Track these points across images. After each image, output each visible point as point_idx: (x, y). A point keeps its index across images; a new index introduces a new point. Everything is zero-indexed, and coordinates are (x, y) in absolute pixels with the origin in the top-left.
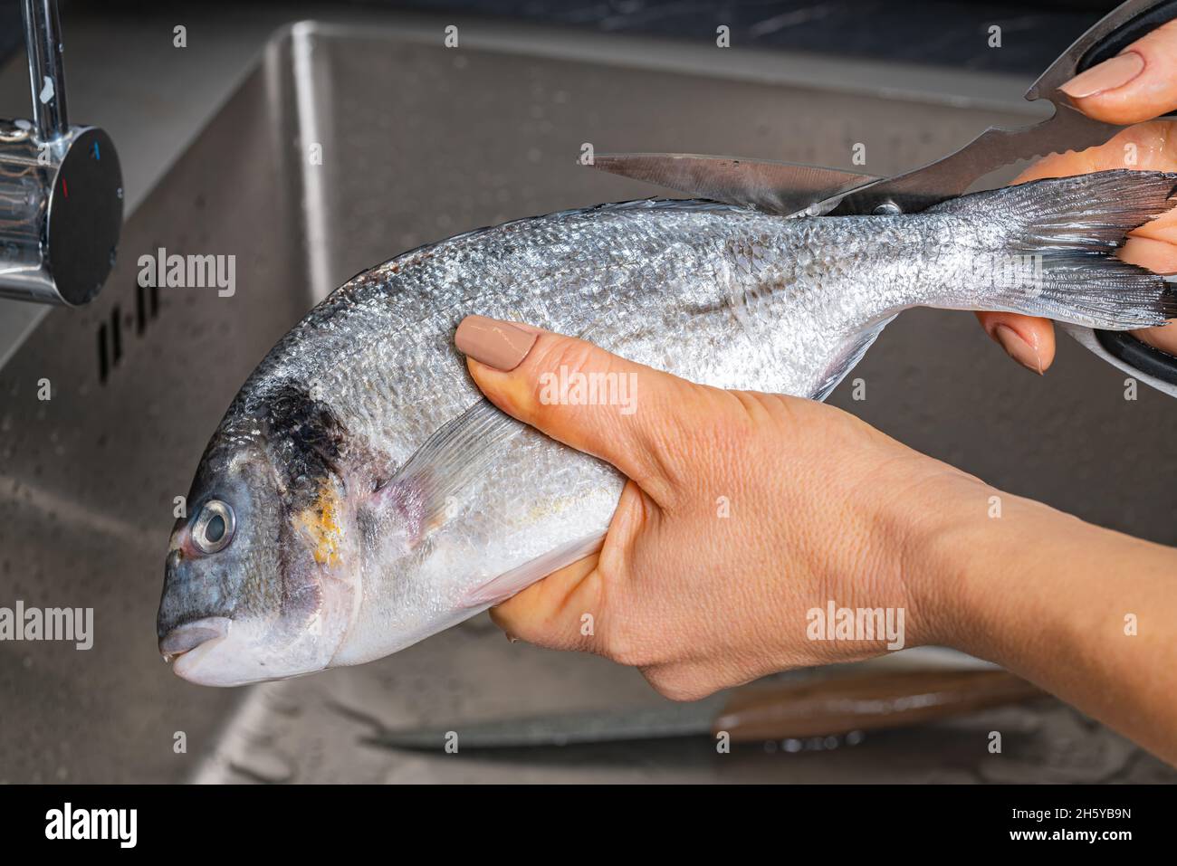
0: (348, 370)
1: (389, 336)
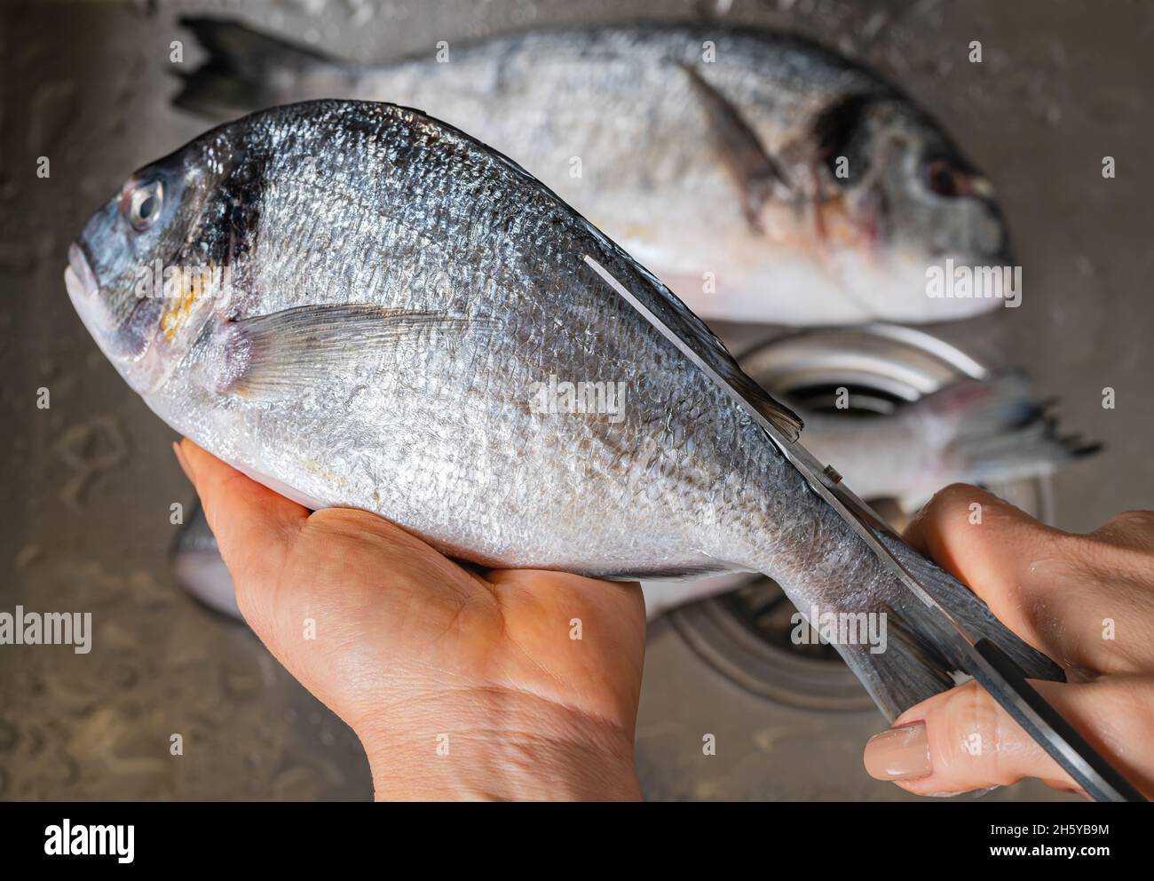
0: (302, 198)
1: (351, 202)
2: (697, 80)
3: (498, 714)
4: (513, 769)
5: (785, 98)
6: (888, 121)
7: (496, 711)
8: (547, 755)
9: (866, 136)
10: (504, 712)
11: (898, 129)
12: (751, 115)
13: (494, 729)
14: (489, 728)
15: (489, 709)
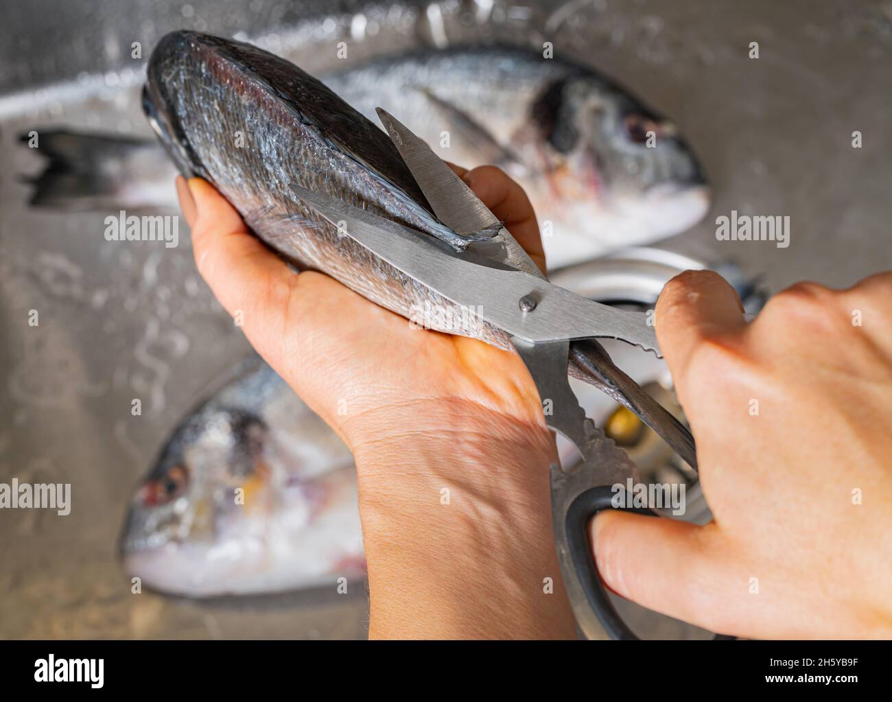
2: (433, 99)
3: (456, 418)
4: (470, 461)
5: (503, 96)
6: (585, 96)
7: (455, 416)
8: (495, 450)
9: (571, 112)
10: (461, 417)
11: (595, 100)
12: (481, 116)
13: (453, 430)
14: (450, 429)
15: (450, 415)
